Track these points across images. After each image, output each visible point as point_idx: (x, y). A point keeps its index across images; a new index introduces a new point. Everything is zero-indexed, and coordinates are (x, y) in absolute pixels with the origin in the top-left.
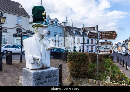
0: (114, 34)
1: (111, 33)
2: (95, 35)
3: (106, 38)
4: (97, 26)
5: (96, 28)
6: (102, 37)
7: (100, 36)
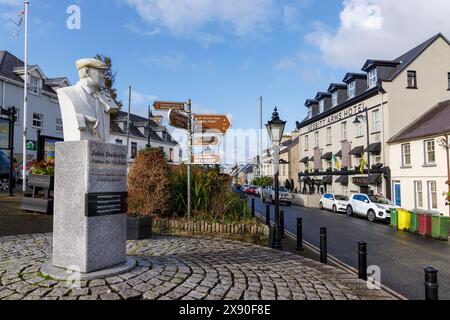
1: (219, 118)
2: (184, 120)
4: (190, 100)
5: (186, 105)
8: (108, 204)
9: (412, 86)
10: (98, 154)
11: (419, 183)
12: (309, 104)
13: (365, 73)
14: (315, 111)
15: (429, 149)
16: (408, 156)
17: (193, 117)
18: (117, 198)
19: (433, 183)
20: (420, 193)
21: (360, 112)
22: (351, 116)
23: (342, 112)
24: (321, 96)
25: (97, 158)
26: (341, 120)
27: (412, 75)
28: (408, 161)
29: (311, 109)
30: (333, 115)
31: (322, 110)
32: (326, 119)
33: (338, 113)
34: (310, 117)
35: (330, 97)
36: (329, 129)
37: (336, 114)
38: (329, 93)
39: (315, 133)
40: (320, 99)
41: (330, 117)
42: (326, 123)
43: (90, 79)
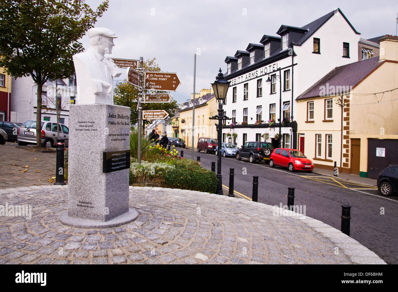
0: (174, 80)
1: (169, 76)
3: (158, 87)
4: (142, 58)
5: (138, 63)
6: (149, 85)
7: (147, 81)
8: (118, 160)
9: (317, 52)
10: (113, 116)
11: (320, 136)
12: (229, 60)
13: (279, 36)
14: (234, 67)
15: (328, 106)
16: (312, 113)
17: (144, 73)
19: (330, 136)
20: (320, 145)
21: (274, 71)
22: (266, 74)
23: (259, 70)
24: (239, 54)
25: (112, 120)
26: (257, 77)
27: (317, 41)
28: (312, 117)
29: (230, 65)
30: (251, 73)
31: (240, 68)
32: (244, 76)
33: (255, 71)
34: (229, 73)
35: (248, 55)
36: (246, 85)
37: (253, 72)
38: (248, 52)
39: (234, 88)
40: (239, 57)
41: (248, 74)
42: (244, 79)
43: (101, 46)
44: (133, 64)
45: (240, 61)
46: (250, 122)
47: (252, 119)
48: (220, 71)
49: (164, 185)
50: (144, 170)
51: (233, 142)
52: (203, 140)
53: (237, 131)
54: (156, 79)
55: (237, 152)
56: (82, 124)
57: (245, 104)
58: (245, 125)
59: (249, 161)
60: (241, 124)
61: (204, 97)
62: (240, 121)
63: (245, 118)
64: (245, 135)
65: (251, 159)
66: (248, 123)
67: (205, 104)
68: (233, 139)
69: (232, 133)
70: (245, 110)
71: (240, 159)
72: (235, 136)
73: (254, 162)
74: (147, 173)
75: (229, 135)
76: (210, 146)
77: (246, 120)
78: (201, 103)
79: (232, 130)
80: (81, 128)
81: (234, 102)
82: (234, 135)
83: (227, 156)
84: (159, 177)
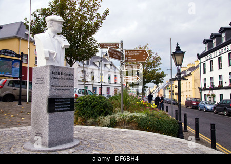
0: (144, 54)
1: (141, 52)
2: (119, 54)
3: (133, 60)
4: (122, 41)
5: (120, 45)
6: (128, 59)
7: (126, 56)
8: (62, 104)
10: (56, 73)
12: (206, 42)
14: (210, 46)
17: (124, 51)
18: (68, 101)
23: (229, 46)
24: (214, 36)
25: (55, 76)
26: (228, 51)
29: (207, 45)
30: (223, 48)
31: (215, 46)
32: (218, 51)
33: (226, 47)
34: (207, 51)
35: (221, 36)
36: (220, 59)
37: (225, 48)
38: (220, 34)
39: (211, 61)
40: (213, 38)
41: (221, 50)
42: (218, 54)
43: (53, 28)
44: (116, 46)
45: (214, 41)
46: (224, 85)
47: (226, 83)
48: (177, 45)
49: (137, 128)
50: (123, 117)
51: (212, 101)
52: (189, 99)
53: (215, 92)
54: (132, 54)
55: (214, 108)
56: (38, 80)
57: (220, 72)
58: (221, 87)
59: (224, 115)
60: (217, 87)
61: (190, 69)
62: (216, 84)
63: (221, 82)
64: (221, 95)
65: (226, 113)
66: (224, 86)
67: (190, 74)
68: (212, 99)
69: (211, 94)
70: (220, 76)
71: (217, 113)
72: (214, 96)
73: (228, 115)
74: (125, 119)
75: (209, 95)
76: (194, 104)
77: (222, 83)
78: (187, 73)
79: (211, 91)
80: (38, 82)
81: (211, 71)
82: (212, 95)
83: (206, 111)
84: (134, 122)
